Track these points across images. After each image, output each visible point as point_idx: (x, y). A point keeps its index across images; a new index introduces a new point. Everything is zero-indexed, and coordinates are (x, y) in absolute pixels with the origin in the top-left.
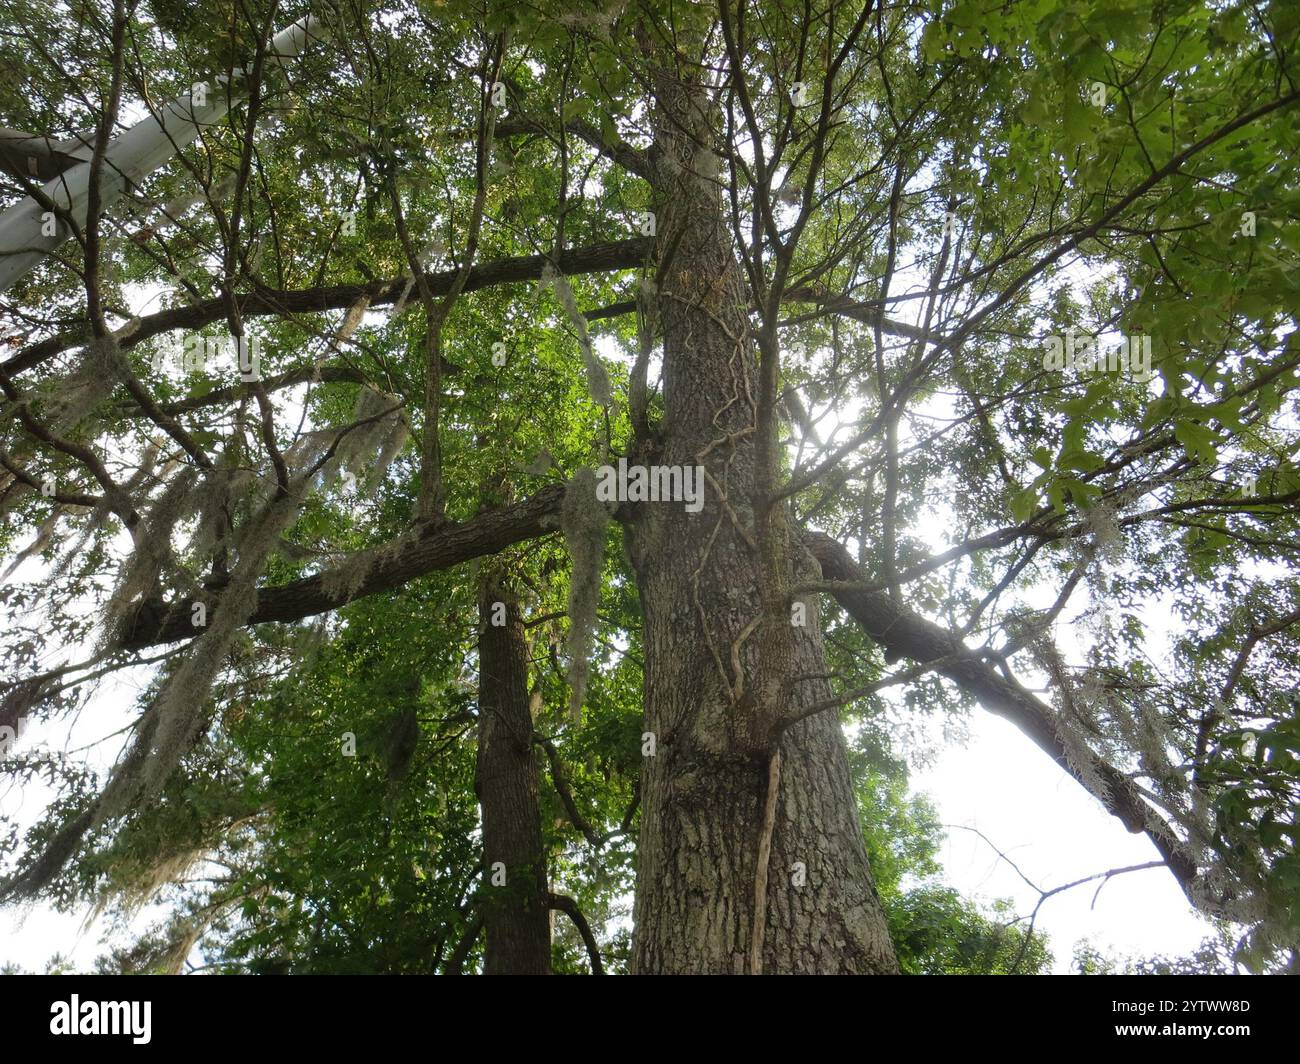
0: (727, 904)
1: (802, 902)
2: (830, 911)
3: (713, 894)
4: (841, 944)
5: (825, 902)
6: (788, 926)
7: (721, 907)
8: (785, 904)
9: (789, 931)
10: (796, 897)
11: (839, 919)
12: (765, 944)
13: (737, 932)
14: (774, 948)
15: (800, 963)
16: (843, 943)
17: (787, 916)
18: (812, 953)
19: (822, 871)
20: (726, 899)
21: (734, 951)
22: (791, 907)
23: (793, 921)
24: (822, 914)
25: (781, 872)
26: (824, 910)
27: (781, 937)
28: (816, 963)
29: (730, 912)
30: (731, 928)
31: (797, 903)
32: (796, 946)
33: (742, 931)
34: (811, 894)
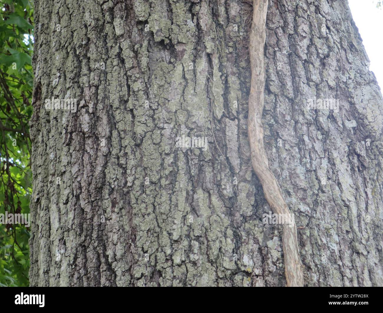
0: (210, 61)
1: (307, 71)
2: (338, 85)
3: (189, 48)
4: (351, 124)
5: (333, 75)
6: (291, 95)
7: (203, 64)
8: (286, 70)
9: (292, 101)
10: (300, 64)
11: (348, 96)
12: (265, 112)
13: (226, 95)
14: (275, 117)
15: (306, 138)
16: (353, 124)
17: (289, 84)
18: (320, 128)
19: (327, 39)
20: (209, 55)
21: (224, 116)
22: (294, 75)
23: (297, 90)
24: (330, 88)
25: (280, 31)
26: (332, 83)
27: (283, 107)
28: (324, 141)
29: (216, 70)
30: (218, 90)
31: (301, 71)
32: (301, 118)
33: (233, 95)
34: (317, 63)
